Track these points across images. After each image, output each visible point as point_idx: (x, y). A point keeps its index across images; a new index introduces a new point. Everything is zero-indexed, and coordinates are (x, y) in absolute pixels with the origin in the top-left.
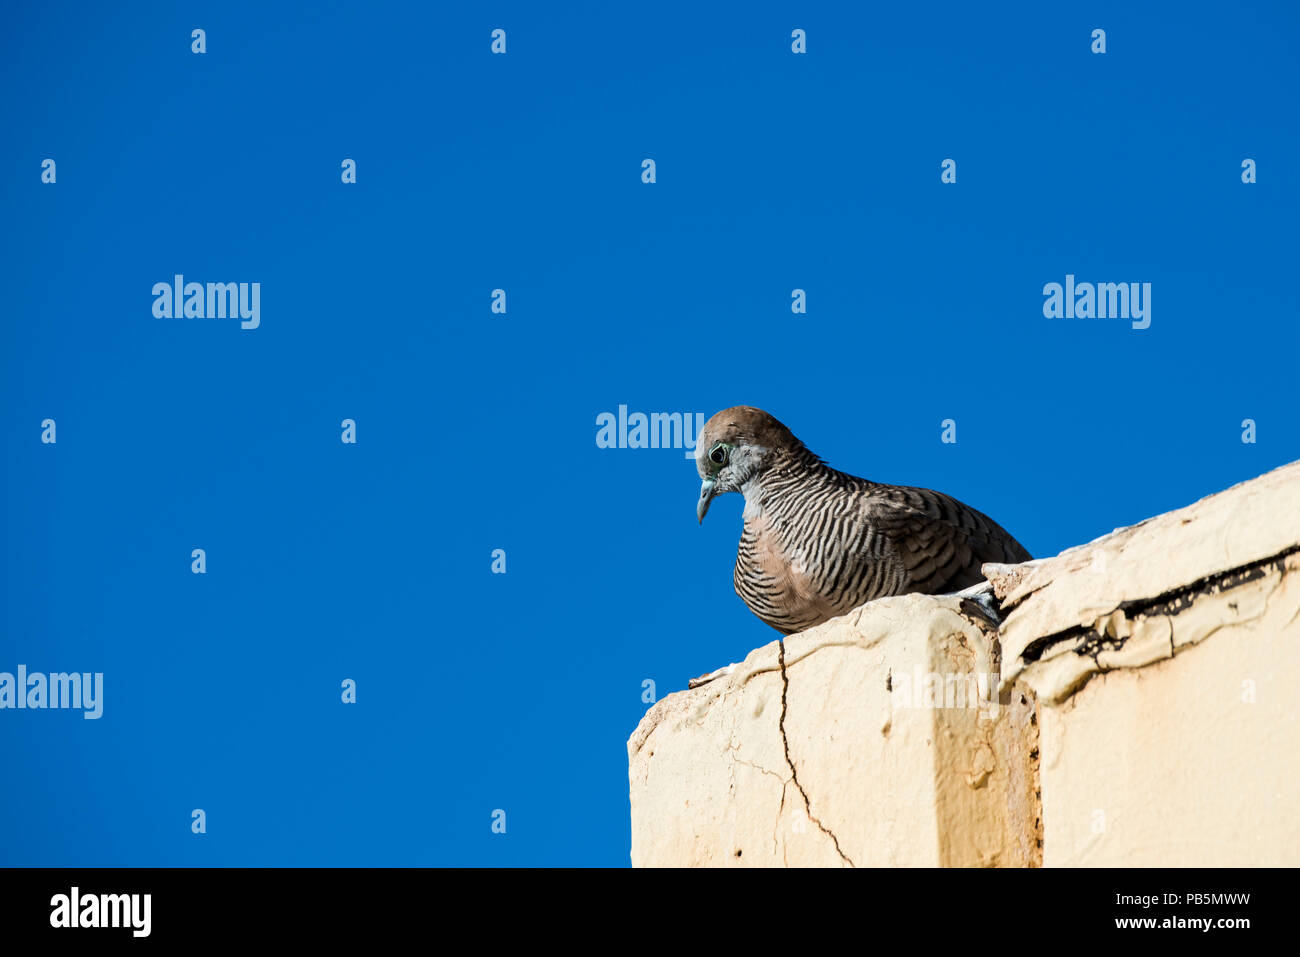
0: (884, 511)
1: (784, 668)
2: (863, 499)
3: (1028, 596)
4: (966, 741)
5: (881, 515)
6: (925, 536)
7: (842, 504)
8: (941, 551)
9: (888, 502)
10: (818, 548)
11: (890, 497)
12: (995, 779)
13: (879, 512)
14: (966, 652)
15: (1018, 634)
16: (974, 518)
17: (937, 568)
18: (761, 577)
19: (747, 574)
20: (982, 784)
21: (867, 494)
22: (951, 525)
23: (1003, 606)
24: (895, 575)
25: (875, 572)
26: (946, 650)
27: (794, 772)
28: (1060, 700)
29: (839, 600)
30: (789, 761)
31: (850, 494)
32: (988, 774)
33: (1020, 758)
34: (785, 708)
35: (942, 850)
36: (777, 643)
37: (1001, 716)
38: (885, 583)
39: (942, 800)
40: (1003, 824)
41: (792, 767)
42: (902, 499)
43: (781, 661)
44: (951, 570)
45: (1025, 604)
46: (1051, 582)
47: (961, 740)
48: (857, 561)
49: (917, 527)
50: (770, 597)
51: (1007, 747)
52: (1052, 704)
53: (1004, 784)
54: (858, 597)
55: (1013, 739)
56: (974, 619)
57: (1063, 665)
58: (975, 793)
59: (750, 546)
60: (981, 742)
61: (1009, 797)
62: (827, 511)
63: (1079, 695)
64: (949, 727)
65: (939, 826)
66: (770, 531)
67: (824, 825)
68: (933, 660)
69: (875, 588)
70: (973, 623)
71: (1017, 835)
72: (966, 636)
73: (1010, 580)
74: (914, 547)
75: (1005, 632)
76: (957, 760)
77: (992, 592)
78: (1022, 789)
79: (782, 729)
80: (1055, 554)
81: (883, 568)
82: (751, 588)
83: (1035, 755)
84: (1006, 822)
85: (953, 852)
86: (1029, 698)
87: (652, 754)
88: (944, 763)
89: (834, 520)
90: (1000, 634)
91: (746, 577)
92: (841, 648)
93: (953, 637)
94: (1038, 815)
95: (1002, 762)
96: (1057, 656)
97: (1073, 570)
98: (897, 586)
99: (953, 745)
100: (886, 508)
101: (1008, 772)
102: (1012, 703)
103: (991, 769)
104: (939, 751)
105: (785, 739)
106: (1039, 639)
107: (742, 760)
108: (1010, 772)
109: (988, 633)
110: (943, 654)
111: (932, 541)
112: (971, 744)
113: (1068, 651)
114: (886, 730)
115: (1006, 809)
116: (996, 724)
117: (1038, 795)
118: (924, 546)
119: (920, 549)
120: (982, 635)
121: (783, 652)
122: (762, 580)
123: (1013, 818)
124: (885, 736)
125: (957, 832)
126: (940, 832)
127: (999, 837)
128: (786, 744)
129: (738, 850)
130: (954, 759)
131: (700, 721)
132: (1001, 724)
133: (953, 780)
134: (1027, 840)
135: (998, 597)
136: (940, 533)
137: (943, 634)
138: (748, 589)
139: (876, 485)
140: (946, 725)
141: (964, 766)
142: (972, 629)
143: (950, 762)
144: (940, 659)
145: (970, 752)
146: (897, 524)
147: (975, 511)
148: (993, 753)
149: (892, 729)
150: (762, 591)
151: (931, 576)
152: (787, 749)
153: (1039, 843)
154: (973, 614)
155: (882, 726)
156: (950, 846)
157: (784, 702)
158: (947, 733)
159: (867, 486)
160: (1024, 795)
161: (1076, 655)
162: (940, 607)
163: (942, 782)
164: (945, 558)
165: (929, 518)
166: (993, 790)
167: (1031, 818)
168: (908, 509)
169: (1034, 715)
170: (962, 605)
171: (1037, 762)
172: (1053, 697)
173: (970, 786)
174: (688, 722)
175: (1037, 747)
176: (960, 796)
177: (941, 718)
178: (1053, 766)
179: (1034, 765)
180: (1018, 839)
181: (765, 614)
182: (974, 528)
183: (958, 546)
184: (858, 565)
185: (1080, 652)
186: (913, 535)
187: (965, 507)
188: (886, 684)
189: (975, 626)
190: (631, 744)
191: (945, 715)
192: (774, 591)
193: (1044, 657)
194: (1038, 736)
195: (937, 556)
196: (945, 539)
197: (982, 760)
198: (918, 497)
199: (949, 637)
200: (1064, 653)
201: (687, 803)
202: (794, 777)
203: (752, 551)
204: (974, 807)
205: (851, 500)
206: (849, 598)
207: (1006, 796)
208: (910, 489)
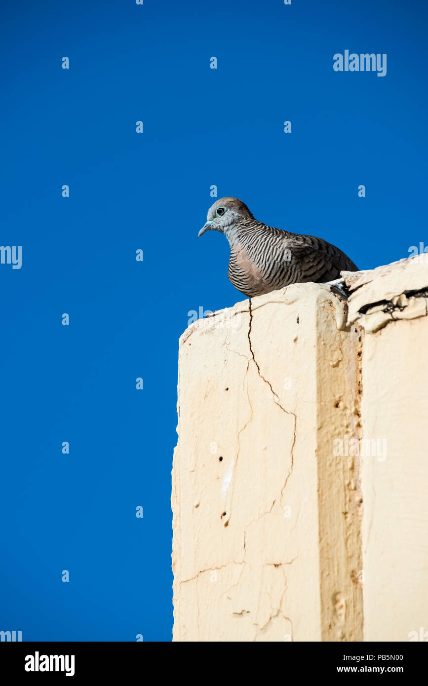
0: (294, 245)
1: (251, 311)
2: (285, 240)
3: (361, 286)
4: (330, 347)
5: (293, 246)
6: (312, 256)
7: (274, 241)
8: (319, 263)
9: (296, 241)
10: (264, 257)
11: (297, 239)
12: (342, 364)
13: (292, 245)
14: (332, 308)
15: (356, 302)
16: (334, 250)
17: (317, 270)
18: (240, 271)
19: (233, 271)
20: (337, 365)
21: (286, 237)
22: (323, 252)
23: (350, 290)
24: (296, 272)
25: (288, 271)
26: (324, 307)
27: (254, 356)
28: (375, 332)
29: (271, 282)
30: (251, 351)
31: (278, 237)
32: (339, 361)
33: (353, 355)
34: (251, 328)
35: (318, 393)
36: (248, 300)
37: (346, 337)
38: (291, 277)
39: (319, 371)
40: (345, 383)
41: (253, 353)
42: (302, 240)
43: (250, 308)
44: (323, 272)
45: (360, 289)
46: (372, 281)
47: (328, 346)
48: (279, 266)
49: (308, 252)
50: (243, 280)
51: (348, 350)
52: (371, 333)
53: (346, 366)
54: (280, 281)
55: (351, 347)
56: (336, 294)
57: (377, 316)
58: (333, 369)
59: (234, 259)
60: (337, 348)
61: (348, 371)
62: (268, 242)
63: (383, 330)
64: (323, 340)
65: (317, 383)
66: (243, 250)
67: (265, 379)
68: (318, 311)
69: (287, 278)
70: (336, 296)
71: (350, 388)
72: (333, 302)
73: (353, 279)
74: (307, 261)
75: (351, 301)
76: (327, 354)
77: (344, 283)
78: (353, 369)
79: (249, 337)
80: (373, 268)
81: (291, 269)
82: (236, 278)
83: (360, 354)
84: (346, 382)
85: (323, 394)
86: (358, 330)
87: (190, 345)
88: (320, 355)
89: (270, 247)
90: (349, 302)
91: (234, 273)
92: (277, 304)
93: (326, 302)
94: (360, 380)
95: (345, 357)
96: (374, 312)
97: (383, 276)
98: (297, 278)
99: (325, 348)
100: (295, 244)
101: (347, 361)
102: (351, 331)
103: (340, 359)
104: (319, 350)
105: (250, 341)
106: (367, 305)
107: (231, 349)
108: (349, 361)
109: (342, 301)
110: (322, 309)
111: (315, 258)
112: (332, 348)
113: (379, 311)
114: (295, 340)
115: (346, 377)
116: (344, 340)
117: (361, 371)
118: (311, 260)
119: (309, 262)
120: (339, 301)
121: (251, 304)
122: (240, 273)
123: (349, 380)
124: (295, 342)
125: (325, 385)
126: (317, 385)
127: (343, 388)
128: (250, 344)
129: (226, 388)
130: (325, 354)
131: (212, 332)
132: (346, 340)
133: (324, 363)
134: (355, 390)
135: (347, 285)
136: (319, 256)
137: (323, 300)
138: (235, 279)
139: (291, 234)
140: (322, 339)
141: (329, 357)
142: (335, 299)
143: (323, 355)
144: (321, 311)
145: (332, 351)
146: (300, 250)
147: (334, 246)
148: (342, 353)
149: (298, 340)
150: (241, 278)
151: (314, 274)
152: (251, 346)
153: (360, 392)
154: (336, 293)
155: (294, 339)
156: (321, 391)
157: (250, 326)
158: (322, 343)
159: (286, 234)
160: (354, 372)
161: (383, 313)
162: (321, 288)
163: (319, 364)
164: (320, 266)
165: (313, 249)
166: (341, 368)
167: (357, 381)
168: (305, 244)
169: (360, 337)
170: (331, 288)
171: (361, 357)
172: (372, 330)
173: (332, 366)
174: (207, 332)
175: (361, 351)
176: (327, 370)
177: (320, 336)
178: (371, 359)
179: (360, 359)
180: (351, 390)
181: (242, 289)
182: (333, 254)
183: (326, 261)
184: (280, 267)
185: (385, 311)
186: (307, 256)
187: (330, 245)
188: (296, 320)
189: (336, 298)
190: (181, 340)
191: (322, 335)
192: (245, 277)
193: (368, 312)
194: (361, 346)
195: (317, 265)
196: (321, 258)
197: (337, 356)
198: (309, 240)
199: (325, 302)
200: (377, 311)
201: (205, 366)
202: (253, 358)
203: (236, 260)
204: (333, 375)
205: (278, 239)
206: (276, 281)
207: (346, 371)
208: (306, 236)
